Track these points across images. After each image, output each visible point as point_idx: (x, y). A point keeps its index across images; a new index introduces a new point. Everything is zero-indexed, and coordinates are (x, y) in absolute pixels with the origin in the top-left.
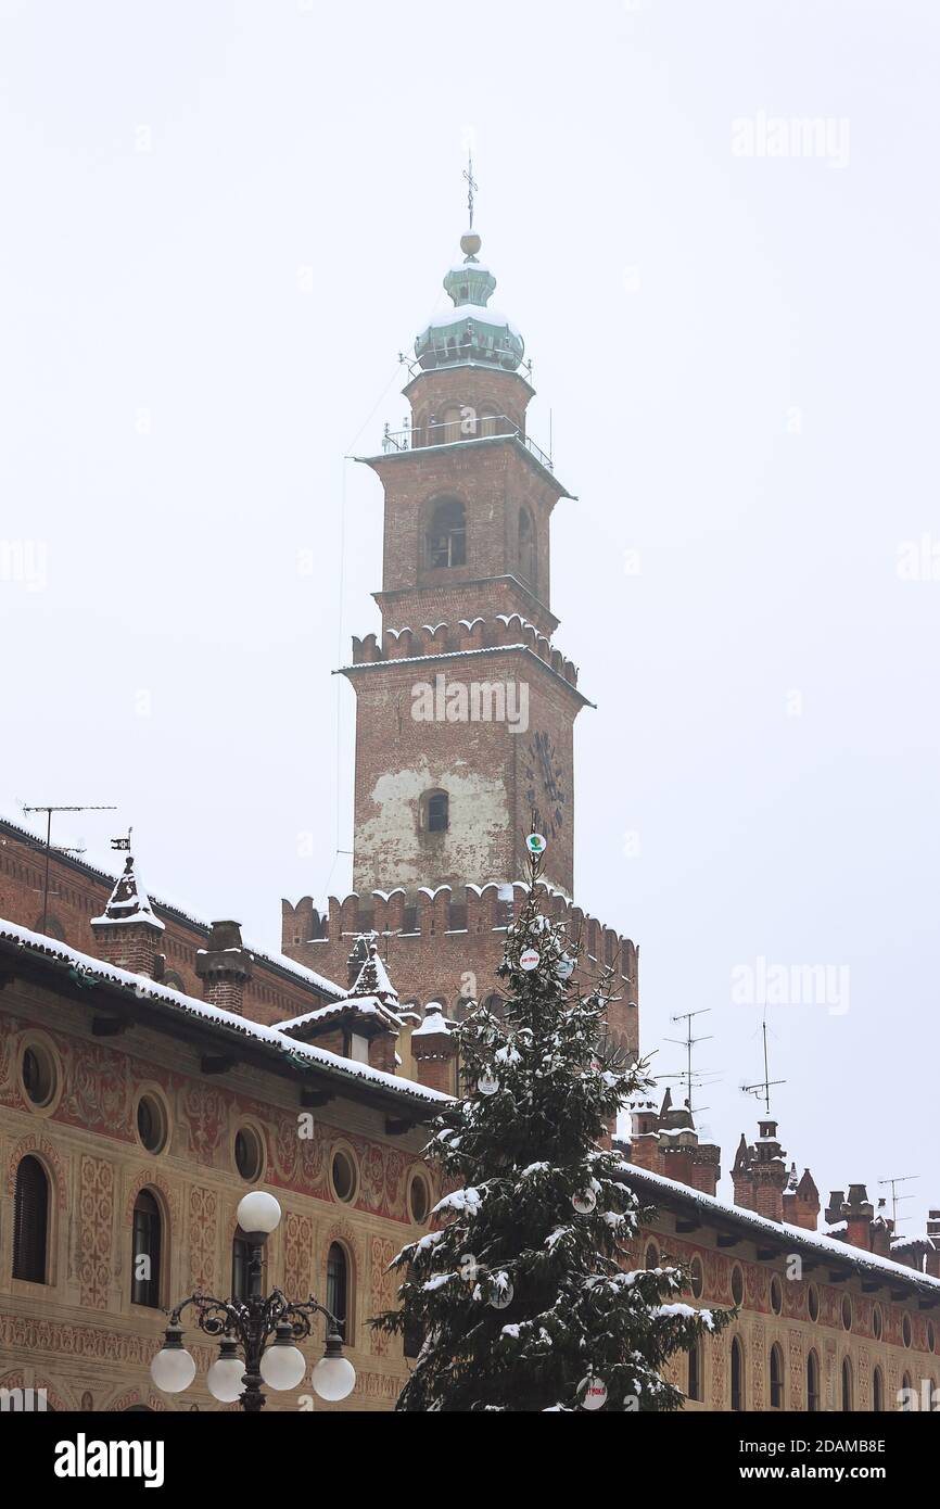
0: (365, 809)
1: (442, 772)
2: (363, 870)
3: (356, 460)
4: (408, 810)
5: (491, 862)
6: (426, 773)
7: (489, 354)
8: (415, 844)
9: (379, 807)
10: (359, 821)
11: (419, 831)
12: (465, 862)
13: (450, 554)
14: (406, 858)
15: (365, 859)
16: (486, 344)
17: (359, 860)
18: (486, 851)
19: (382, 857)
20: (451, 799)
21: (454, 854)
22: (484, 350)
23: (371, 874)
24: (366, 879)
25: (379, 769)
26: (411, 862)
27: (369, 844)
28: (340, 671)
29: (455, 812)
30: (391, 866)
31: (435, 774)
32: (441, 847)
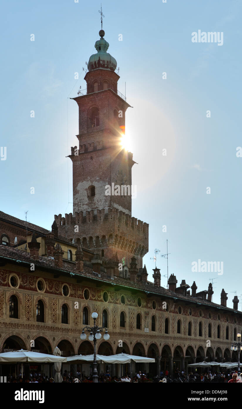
0: (75, 192)
1: (93, 181)
2: (75, 207)
3: (70, 98)
4: (85, 191)
5: (105, 203)
6: (89, 182)
7: (106, 66)
8: (87, 200)
9: (79, 191)
10: (74, 195)
11: (88, 196)
12: (99, 204)
13: (96, 123)
14: (85, 203)
15: (76, 204)
16: (105, 63)
17: (74, 205)
18: (104, 201)
19: (79, 204)
20: (96, 188)
21: (97, 202)
22: (104, 65)
23: (77, 208)
24: (76, 209)
25: (78, 181)
26: (86, 205)
27: (76, 201)
28: (68, 156)
29: (96, 191)
30: (82, 206)
31: (92, 182)
32: (93, 200)
